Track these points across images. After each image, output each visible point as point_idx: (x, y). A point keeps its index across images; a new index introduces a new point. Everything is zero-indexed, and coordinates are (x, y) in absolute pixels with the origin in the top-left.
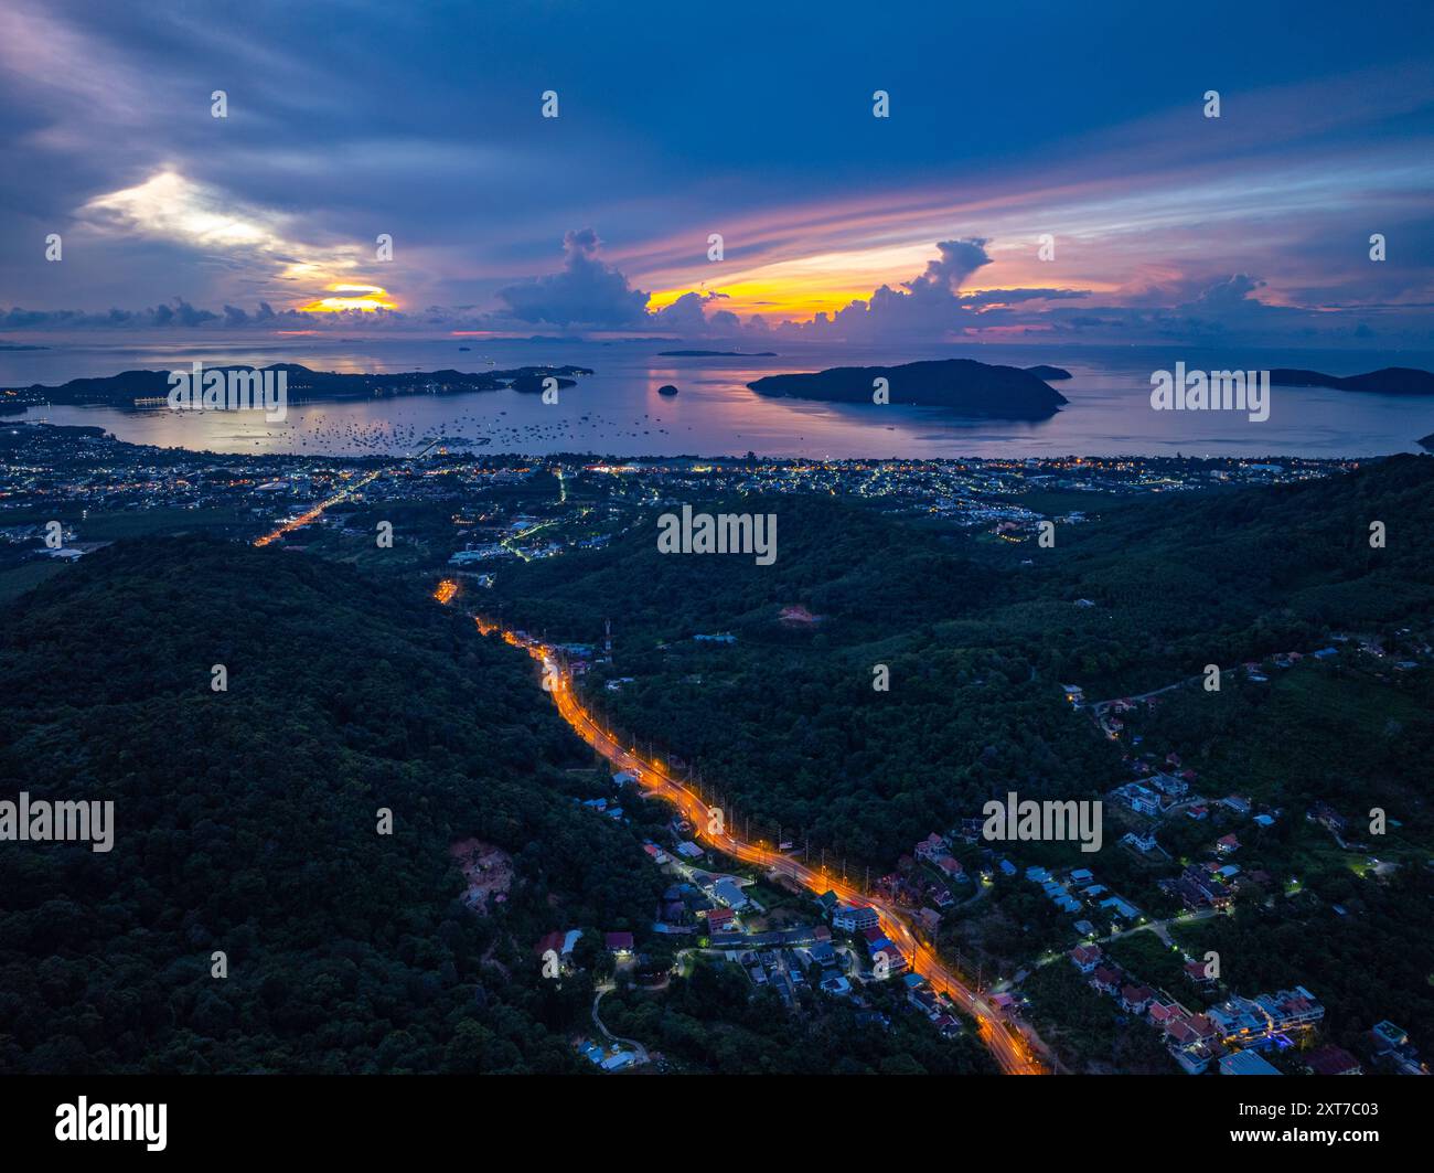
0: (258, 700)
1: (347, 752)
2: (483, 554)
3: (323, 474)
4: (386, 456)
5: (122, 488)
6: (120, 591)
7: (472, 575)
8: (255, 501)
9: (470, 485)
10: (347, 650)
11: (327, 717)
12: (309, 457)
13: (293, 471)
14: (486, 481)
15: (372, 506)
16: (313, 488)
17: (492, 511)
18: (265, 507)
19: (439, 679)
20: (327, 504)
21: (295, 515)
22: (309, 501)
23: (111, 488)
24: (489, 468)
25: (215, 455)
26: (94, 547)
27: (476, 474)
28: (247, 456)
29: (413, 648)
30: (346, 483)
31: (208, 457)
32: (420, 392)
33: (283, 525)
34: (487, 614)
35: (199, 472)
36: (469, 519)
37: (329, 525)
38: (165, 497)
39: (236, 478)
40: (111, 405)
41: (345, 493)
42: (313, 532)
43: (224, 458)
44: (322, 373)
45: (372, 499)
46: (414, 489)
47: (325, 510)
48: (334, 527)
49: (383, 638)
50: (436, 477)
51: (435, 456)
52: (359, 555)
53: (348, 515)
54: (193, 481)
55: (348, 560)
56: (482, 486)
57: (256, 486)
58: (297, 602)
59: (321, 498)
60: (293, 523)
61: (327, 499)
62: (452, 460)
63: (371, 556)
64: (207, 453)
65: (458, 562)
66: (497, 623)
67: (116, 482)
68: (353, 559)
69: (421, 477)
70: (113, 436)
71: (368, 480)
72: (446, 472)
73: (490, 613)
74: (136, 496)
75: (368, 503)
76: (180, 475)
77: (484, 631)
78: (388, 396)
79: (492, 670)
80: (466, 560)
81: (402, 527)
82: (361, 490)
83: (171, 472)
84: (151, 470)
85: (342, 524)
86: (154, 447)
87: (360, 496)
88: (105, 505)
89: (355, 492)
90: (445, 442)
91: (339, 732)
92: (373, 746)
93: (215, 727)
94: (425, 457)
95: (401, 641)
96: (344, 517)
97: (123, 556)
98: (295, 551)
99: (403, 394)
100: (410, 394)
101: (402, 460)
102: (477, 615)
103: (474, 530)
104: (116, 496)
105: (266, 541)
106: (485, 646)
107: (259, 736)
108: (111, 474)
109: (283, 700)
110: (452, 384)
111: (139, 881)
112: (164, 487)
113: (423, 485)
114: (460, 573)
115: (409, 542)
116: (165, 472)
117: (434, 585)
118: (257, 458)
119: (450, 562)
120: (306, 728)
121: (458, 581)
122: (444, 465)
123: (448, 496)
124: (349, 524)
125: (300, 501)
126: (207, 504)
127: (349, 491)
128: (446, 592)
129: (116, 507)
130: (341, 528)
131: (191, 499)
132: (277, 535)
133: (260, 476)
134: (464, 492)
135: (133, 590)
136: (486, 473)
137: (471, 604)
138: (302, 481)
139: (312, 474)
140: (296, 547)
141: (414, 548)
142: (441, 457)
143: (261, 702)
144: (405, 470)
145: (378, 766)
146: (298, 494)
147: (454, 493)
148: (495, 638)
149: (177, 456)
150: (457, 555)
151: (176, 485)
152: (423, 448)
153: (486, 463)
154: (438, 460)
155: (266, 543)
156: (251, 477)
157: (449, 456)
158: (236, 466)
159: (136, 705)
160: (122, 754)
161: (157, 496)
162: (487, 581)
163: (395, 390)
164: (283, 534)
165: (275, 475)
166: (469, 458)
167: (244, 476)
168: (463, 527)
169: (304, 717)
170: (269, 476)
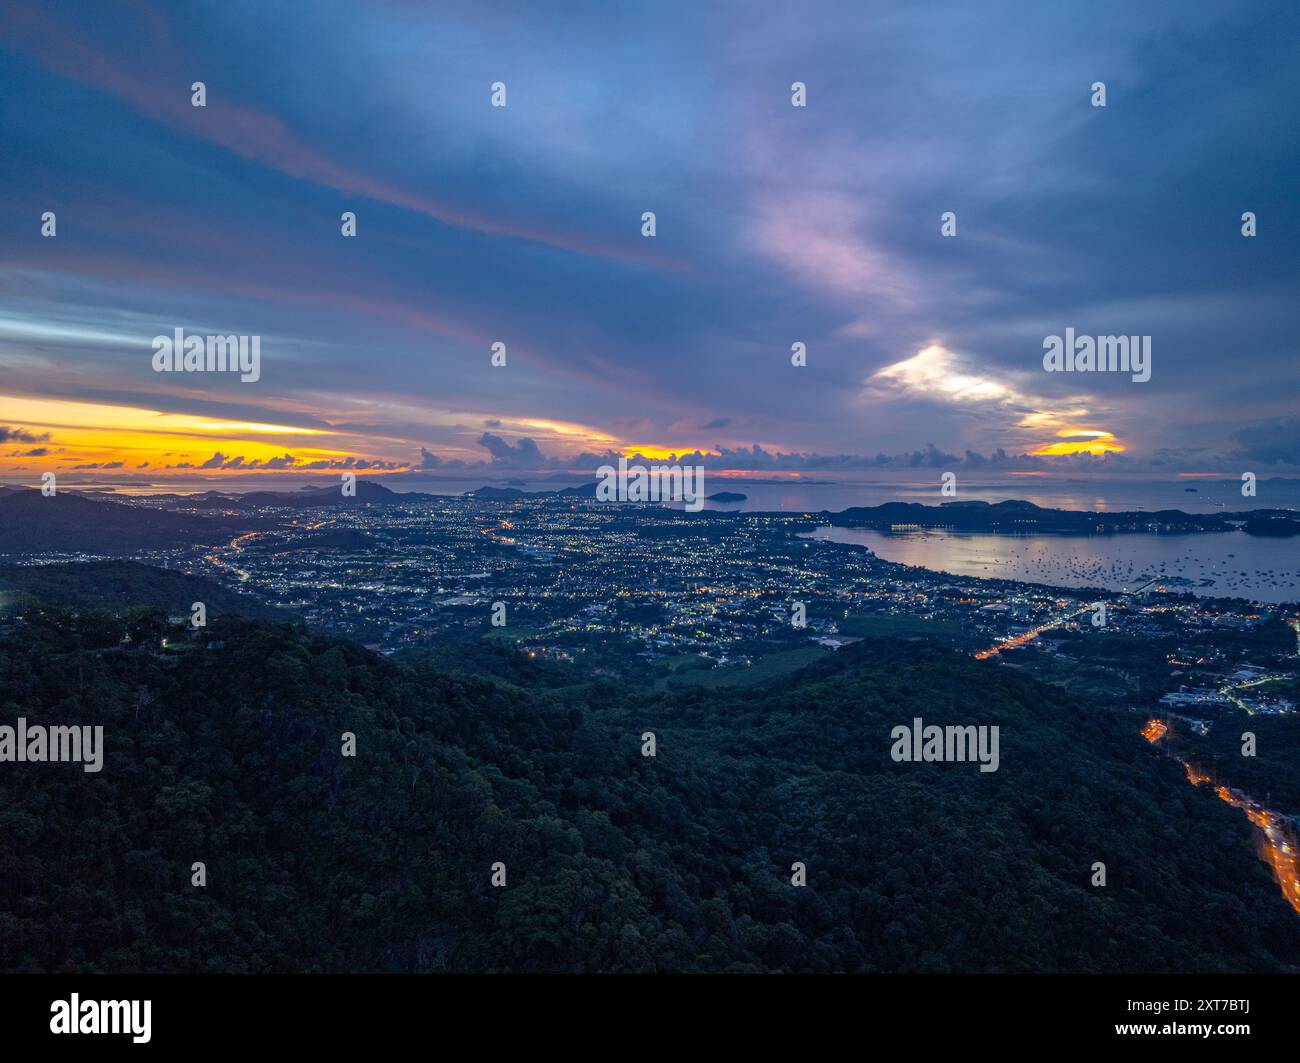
0: (963, 798)
1: (1039, 869)
2: (1199, 699)
3: (1042, 601)
4: (1103, 589)
5: (876, 596)
6: (866, 679)
7: (1185, 719)
8: (979, 619)
9: (1188, 626)
10: (1049, 769)
11: (1024, 830)
12: (1030, 585)
13: (1015, 595)
14: (1207, 624)
15: (1085, 635)
16: (1031, 613)
17: (1212, 656)
18: (987, 624)
19: (1140, 820)
20: (1042, 628)
21: (1012, 635)
22: (1026, 624)
23: (867, 595)
24: (1212, 611)
25: (949, 576)
26: (849, 641)
27: (1196, 615)
28: (975, 578)
29: (1114, 781)
30: (1062, 611)
31: (944, 577)
32: (1142, 530)
33: (1000, 643)
34: (1199, 763)
35: (935, 588)
36: (1186, 660)
37: (1043, 648)
38: (907, 606)
39: (965, 597)
40: (875, 529)
41: (1059, 621)
42: (1028, 653)
43: (957, 578)
44: (1048, 510)
45: (1085, 629)
46: (1128, 624)
47: (1040, 634)
48: (1048, 651)
49: (1086, 766)
50: (1154, 613)
51: (1153, 594)
52: (1068, 681)
53: (1063, 641)
54: (930, 595)
55: (1057, 683)
56: (1202, 628)
57: (982, 605)
58: (1006, 715)
59: (1037, 623)
60: (1010, 642)
61: (1044, 623)
62: (1172, 598)
63: (1079, 683)
64: (944, 574)
65: (1170, 702)
66: (1210, 775)
67: (872, 591)
68: (1063, 684)
69: (1137, 613)
70: (873, 553)
71: (1083, 611)
72: (1163, 610)
73: (1202, 762)
74: (884, 603)
75: (1082, 632)
76: (920, 589)
77: (1194, 780)
78: (1109, 532)
79: (1200, 825)
80: (1178, 702)
81: (1113, 659)
82: (1076, 619)
83: (913, 587)
84: (899, 584)
85: (1055, 649)
86: (902, 565)
87: (1074, 624)
88: (861, 608)
89: (1070, 621)
90: (1164, 581)
91: (1033, 847)
92: (1065, 870)
93: (925, 812)
94: (1142, 593)
95: (1103, 772)
96: (1057, 643)
97: (870, 651)
98: (1009, 668)
99: (1125, 531)
100: (1131, 531)
101: (1119, 595)
102: (1188, 761)
103: (1190, 673)
104: (870, 602)
105: (985, 655)
106: (1194, 797)
107: (960, 831)
108: (869, 584)
109: (985, 803)
110: (1175, 524)
111: (848, 931)
112: (907, 598)
113: (1138, 621)
114: (1173, 715)
115: (1119, 675)
116: (908, 586)
117: (1143, 722)
118: (984, 581)
119: (1161, 701)
120: (1002, 834)
121: (1168, 722)
122: (1162, 603)
123: (1163, 635)
124: (1061, 649)
125: (1018, 623)
126: (938, 617)
127: (1064, 619)
128: (1155, 731)
129: (868, 611)
130: (1054, 652)
131: (927, 611)
132: (995, 651)
133: (985, 597)
134: (1181, 632)
135: (874, 680)
136: (1207, 615)
137: (1181, 749)
138: (1022, 605)
139: (1031, 600)
140: (1011, 665)
141: (1125, 682)
142: (1159, 594)
143: (966, 800)
144: (1121, 604)
145: (1067, 891)
146: (1017, 616)
147: (1171, 633)
148: (1206, 791)
149: (918, 573)
150: (1169, 696)
151: (916, 598)
152: (1140, 585)
153: (1208, 604)
154: (1155, 598)
155: (985, 657)
156: (978, 597)
157: (1168, 595)
158: (966, 586)
159: (865, 777)
160: (850, 817)
161: (900, 606)
162: (1202, 728)
163: (1116, 527)
164: (1001, 651)
165: (998, 597)
166: (1189, 598)
167: (972, 596)
168: (1178, 667)
169: (1002, 824)
170: (994, 598)
